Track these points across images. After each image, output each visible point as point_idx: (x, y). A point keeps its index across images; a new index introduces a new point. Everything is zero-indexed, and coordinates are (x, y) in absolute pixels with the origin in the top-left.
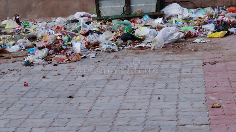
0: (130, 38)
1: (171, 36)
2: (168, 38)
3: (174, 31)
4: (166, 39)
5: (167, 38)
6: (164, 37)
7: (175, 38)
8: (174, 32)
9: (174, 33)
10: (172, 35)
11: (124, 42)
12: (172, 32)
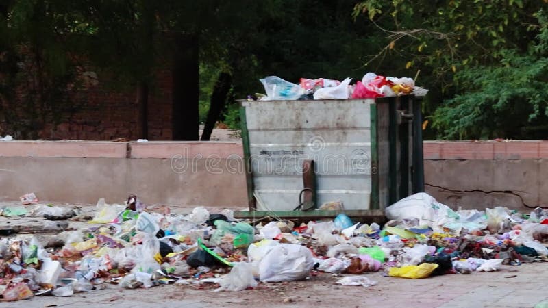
0: (203, 261)
1: (290, 263)
2: (282, 268)
3: (295, 253)
4: (276, 271)
5: (278, 268)
6: (273, 265)
7: (297, 269)
8: (297, 256)
9: (297, 258)
10: (291, 261)
11: (190, 269)
12: (292, 256)
